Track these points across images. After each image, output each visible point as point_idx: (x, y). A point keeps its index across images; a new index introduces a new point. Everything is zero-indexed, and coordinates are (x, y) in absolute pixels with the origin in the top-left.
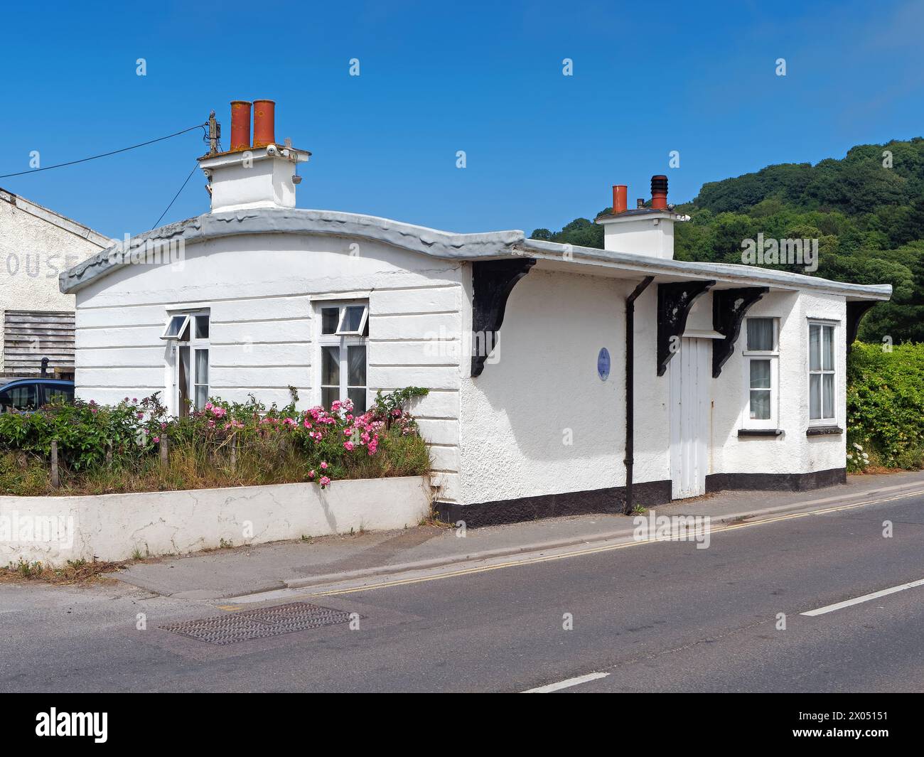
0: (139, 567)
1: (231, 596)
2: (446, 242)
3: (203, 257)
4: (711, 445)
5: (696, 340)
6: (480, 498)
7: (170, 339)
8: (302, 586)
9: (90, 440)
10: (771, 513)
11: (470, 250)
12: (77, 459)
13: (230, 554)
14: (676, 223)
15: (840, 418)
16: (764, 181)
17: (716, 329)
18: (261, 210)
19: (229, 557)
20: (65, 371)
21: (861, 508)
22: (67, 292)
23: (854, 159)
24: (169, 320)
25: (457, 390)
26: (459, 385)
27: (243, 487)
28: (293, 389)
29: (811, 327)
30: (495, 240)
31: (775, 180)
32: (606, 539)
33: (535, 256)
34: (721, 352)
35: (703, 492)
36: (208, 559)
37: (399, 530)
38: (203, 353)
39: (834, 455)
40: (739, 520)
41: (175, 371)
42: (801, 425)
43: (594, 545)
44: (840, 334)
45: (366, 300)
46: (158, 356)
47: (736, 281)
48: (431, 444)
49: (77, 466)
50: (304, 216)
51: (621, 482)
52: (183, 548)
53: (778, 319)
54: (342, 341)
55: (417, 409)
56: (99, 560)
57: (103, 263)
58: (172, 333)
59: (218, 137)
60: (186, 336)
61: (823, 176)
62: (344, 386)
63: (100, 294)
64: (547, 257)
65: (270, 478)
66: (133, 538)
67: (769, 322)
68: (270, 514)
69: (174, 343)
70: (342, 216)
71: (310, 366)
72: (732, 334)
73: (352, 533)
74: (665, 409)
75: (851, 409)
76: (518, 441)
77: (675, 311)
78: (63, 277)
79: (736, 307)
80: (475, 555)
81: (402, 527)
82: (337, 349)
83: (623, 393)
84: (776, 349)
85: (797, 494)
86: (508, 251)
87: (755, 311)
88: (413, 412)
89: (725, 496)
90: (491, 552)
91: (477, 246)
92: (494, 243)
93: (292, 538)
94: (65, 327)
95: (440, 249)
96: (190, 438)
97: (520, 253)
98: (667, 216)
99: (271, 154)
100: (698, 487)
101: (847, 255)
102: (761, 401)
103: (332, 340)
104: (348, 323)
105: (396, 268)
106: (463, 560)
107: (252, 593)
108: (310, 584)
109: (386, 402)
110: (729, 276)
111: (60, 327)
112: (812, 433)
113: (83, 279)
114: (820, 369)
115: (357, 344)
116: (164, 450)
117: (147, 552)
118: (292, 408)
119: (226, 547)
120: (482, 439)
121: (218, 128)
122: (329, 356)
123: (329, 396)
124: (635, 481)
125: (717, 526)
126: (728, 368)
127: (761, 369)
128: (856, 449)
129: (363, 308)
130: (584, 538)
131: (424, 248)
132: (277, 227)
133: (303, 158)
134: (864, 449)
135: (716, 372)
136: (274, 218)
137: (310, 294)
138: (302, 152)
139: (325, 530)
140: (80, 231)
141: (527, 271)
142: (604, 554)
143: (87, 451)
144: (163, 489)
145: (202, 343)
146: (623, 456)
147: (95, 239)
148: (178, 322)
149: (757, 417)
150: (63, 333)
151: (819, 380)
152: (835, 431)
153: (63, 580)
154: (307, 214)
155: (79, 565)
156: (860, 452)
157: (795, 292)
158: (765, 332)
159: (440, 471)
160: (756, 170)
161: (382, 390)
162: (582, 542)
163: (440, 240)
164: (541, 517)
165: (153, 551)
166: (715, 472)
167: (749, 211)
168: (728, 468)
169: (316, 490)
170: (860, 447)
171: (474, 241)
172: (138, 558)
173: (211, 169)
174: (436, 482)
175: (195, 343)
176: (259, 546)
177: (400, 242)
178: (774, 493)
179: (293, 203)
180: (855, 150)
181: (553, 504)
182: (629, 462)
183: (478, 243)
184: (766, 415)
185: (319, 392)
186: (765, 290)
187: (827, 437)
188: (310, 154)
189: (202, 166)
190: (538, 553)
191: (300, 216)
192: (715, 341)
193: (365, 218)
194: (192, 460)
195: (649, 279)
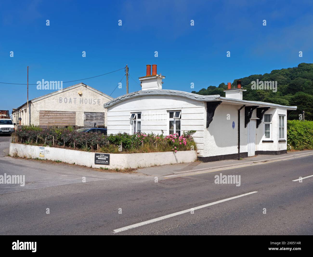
0: (139, 169)
1: (164, 176)
2: (201, 97)
3: (140, 100)
4: (256, 144)
5: (253, 119)
6: (208, 155)
7: (131, 119)
8: (177, 174)
9: (128, 142)
10: (272, 160)
11: (207, 99)
12: (126, 146)
13: (157, 167)
14: (243, 92)
15: (285, 138)
16: (250, 79)
17: (257, 117)
18: (154, 90)
19: (157, 168)
20: (100, 126)
21: (293, 159)
22: (106, 108)
23: (273, 73)
24: (131, 115)
25: (203, 131)
26: (204, 130)
27: (159, 152)
28: (162, 131)
29: (279, 116)
30: (213, 97)
31: (253, 79)
32: (238, 165)
33: (222, 101)
34: (258, 122)
35: (255, 155)
36: (152, 168)
37: (190, 163)
38: (139, 122)
39: (284, 146)
40: (265, 161)
41: (133, 126)
42: (277, 139)
43: (235, 166)
44: (286, 118)
45: (181, 110)
46: (129, 123)
47: (263, 106)
48: (197, 143)
49: (126, 147)
50: (165, 91)
51: (237, 152)
52: (147, 165)
53: (272, 114)
54: (174, 120)
55: (193, 135)
56: (131, 168)
57: (115, 101)
58: (131, 118)
59: (128, 71)
60: (135, 118)
61: (265, 78)
62: (175, 130)
63: (114, 108)
64: (224, 101)
65: (164, 150)
66: (137, 163)
67: (270, 115)
68: (164, 158)
69: (132, 120)
70: (175, 91)
71: (166, 125)
72: (261, 118)
73: (181, 163)
74: (246, 136)
75: (288, 136)
76: (216, 143)
77: (249, 113)
78: (104, 105)
79: (262, 112)
80: (211, 168)
81: (191, 162)
82: (173, 121)
83: (237, 132)
84: (271, 122)
85: (277, 156)
86: (216, 99)
87: (267, 113)
88: (192, 136)
89: (259, 156)
90: (214, 167)
91: (208, 98)
92: (213, 98)
93: (169, 164)
94: (97, 116)
95: (199, 99)
96: (148, 141)
97: (219, 100)
98: (241, 90)
99: (157, 77)
100: (253, 154)
101: (271, 97)
102: (267, 134)
103: (172, 119)
104: (176, 116)
105: (188, 103)
106: (209, 169)
107: (168, 175)
108: (179, 173)
109: (186, 134)
110: (262, 105)
111: (96, 116)
112: (280, 141)
113: (110, 105)
114: (281, 126)
115: (178, 120)
116: (143, 144)
117: (140, 166)
118: (162, 135)
119: (156, 166)
120: (208, 142)
121: (128, 69)
122: (171, 123)
123: (171, 132)
124: (240, 152)
125: (261, 162)
126: (260, 126)
127: (267, 126)
128: (288, 145)
129: (180, 112)
130: (233, 165)
131: (195, 99)
132: (159, 93)
133: (164, 78)
134: (290, 145)
135: (257, 127)
136: (158, 92)
137: (166, 109)
138: (164, 76)
139: (175, 162)
140: (101, 94)
141: (220, 104)
142: (238, 168)
143: (128, 144)
144: (143, 153)
145: (139, 120)
146: (237, 146)
147: (104, 95)
148: (133, 115)
149: (267, 138)
150: (97, 117)
151: (281, 129)
152: (284, 141)
153: (125, 172)
154: (166, 91)
155: (127, 169)
156: (289, 146)
157: (276, 108)
158: (269, 118)
159: (199, 149)
160: (248, 76)
161: (184, 131)
162: (233, 166)
163: (199, 97)
164: (221, 160)
165: (141, 166)
166: (257, 150)
167: (246, 86)
168: (260, 149)
169: (174, 153)
170: (289, 145)
171: (208, 97)
172: (138, 168)
173: (142, 80)
174: (198, 152)
175: (137, 120)
176: (162, 165)
177: (189, 97)
178: (271, 155)
179: (161, 88)
180: (273, 71)
181: (223, 157)
182: (239, 148)
183: (209, 98)
184: (269, 137)
185: (169, 131)
186: (269, 108)
187: (283, 142)
188: (165, 77)
189: (140, 79)
190: (224, 168)
191: (164, 91)
192: (257, 120)
193: (181, 92)
194: (148, 146)
195: (244, 105)
